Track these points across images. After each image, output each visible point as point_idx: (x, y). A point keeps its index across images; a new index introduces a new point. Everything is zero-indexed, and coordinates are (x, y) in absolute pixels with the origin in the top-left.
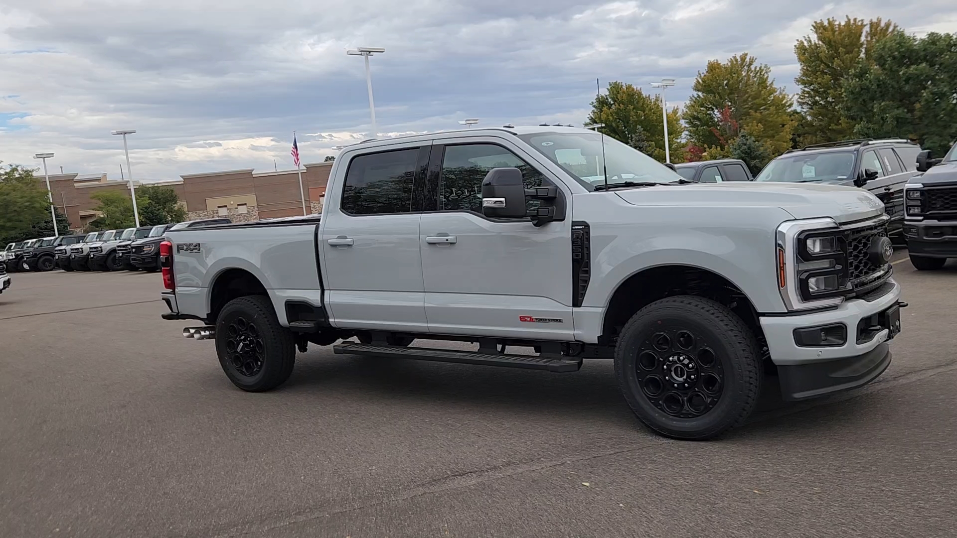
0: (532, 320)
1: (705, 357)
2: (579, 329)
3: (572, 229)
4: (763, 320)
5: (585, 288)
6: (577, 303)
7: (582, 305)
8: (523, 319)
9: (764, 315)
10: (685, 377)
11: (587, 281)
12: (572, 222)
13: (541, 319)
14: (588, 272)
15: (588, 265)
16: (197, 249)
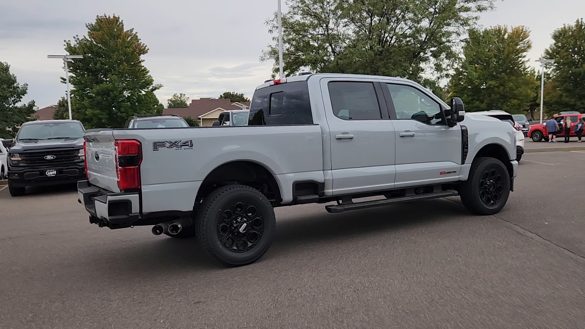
0: (445, 173)
1: (498, 180)
2: (461, 175)
3: (461, 129)
4: (512, 162)
5: (466, 156)
6: (463, 163)
7: (465, 163)
8: (441, 173)
9: (511, 161)
10: (492, 189)
11: (467, 152)
12: (461, 126)
13: (449, 172)
14: (467, 148)
15: (467, 145)
16: (188, 145)
